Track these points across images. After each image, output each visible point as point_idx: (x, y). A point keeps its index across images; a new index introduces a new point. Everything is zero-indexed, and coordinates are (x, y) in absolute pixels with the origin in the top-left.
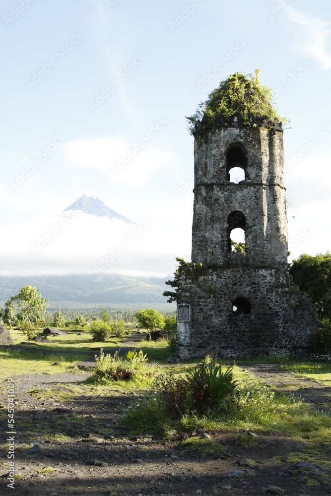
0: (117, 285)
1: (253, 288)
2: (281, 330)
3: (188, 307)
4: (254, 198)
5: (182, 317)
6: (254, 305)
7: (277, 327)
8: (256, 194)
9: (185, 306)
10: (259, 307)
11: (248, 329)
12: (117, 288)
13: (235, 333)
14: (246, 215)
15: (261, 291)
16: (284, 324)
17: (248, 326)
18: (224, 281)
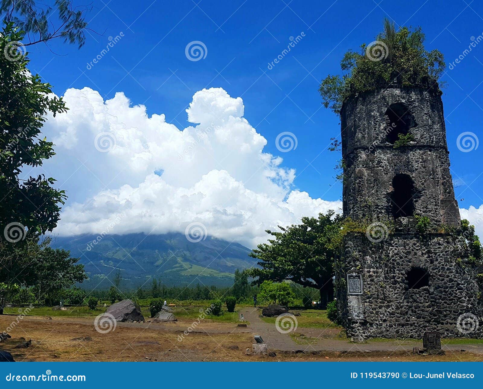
0: (176, 267)
1: (429, 257)
2: (465, 304)
3: (359, 277)
4: (421, 160)
5: (354, 289)
6: (433, 276)
7: (461, 302)
8: (422, 157)
9: (356, 276)
10: (439, 279)
11: (427, 304)
12: (175, 270)
13: (413, 308)
14: (413, 179)
15: (439, 260)
16: (467, 298)
17: (427, 301)
18: (396, 249)
